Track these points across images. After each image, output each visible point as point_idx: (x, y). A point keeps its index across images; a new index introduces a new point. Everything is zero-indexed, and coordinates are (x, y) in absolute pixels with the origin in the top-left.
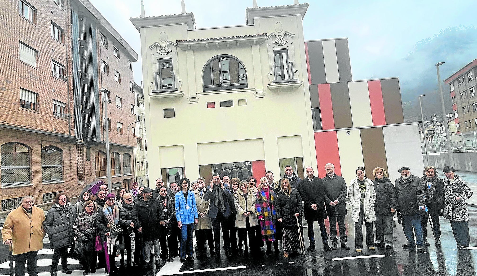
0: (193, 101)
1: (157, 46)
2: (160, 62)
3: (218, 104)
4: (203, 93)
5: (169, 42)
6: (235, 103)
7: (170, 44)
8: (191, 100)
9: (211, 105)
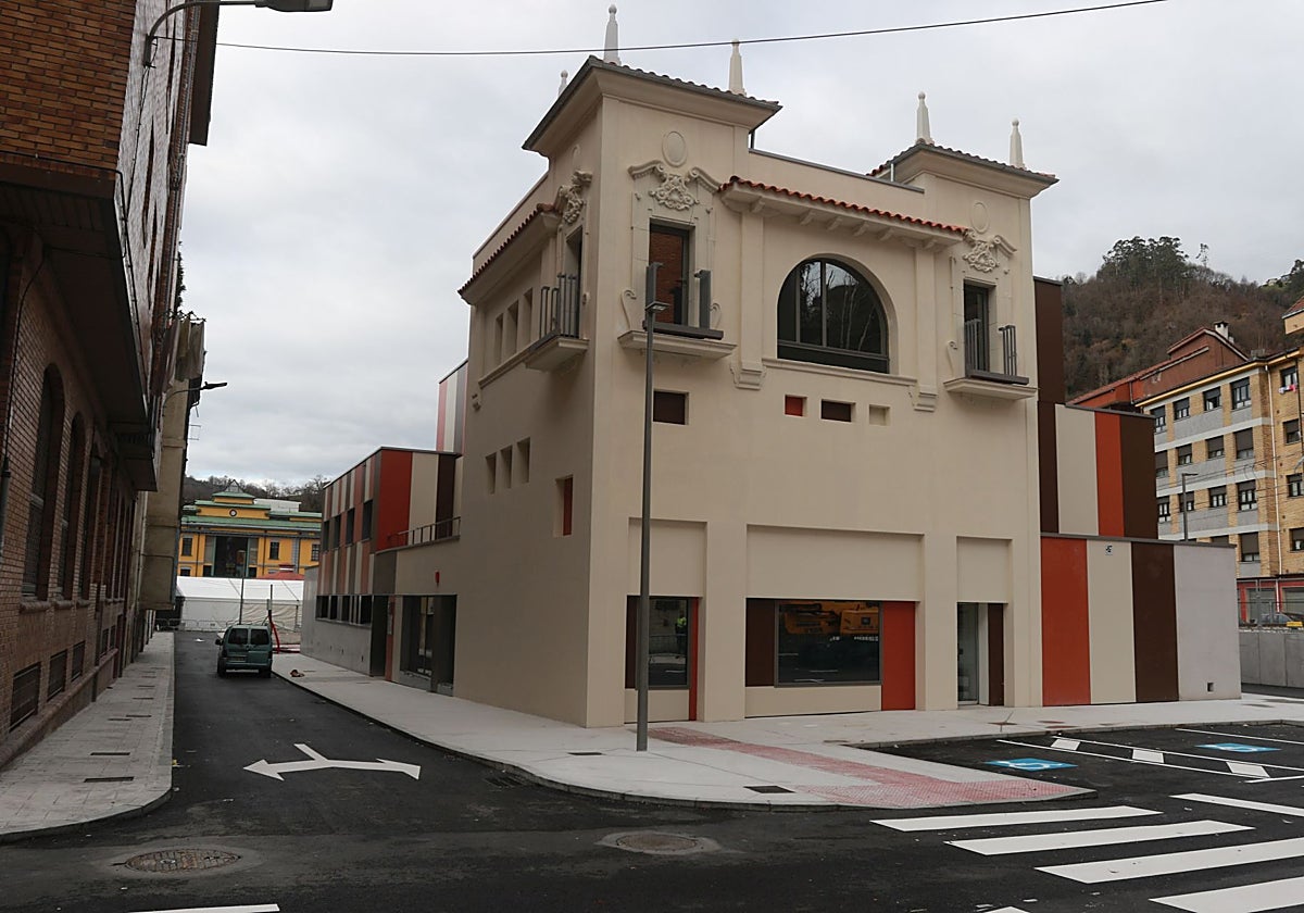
0: (749, 381)
1: (654, 172)
2: (657, 228)
3: (813, 408)
4: (776, 362)
5: (698, 174)
6: (861, 412)
7: (695, 181)
8: (743, 378)
9: (795, 405)
